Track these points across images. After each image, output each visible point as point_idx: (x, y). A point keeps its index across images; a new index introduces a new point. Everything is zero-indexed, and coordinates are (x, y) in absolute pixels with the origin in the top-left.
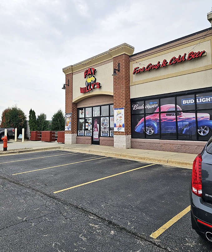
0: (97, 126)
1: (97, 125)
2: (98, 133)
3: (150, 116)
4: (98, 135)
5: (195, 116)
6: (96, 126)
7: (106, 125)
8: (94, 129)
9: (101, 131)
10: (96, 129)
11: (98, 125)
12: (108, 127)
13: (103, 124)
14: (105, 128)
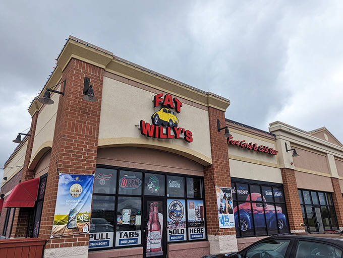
0: (158, 218)
1: (157, 215)
2: (159, 234)
3: (242, 204)
4: (160, 241)
5: (274, 209)
6: (155, 219)
7: (179, 216)
8: (149, 225)
9: (168, 230)
10: (154, 226)
11: (161, 216)
12: (184, 219)
13: (172, 213)
14: (176, 223)
